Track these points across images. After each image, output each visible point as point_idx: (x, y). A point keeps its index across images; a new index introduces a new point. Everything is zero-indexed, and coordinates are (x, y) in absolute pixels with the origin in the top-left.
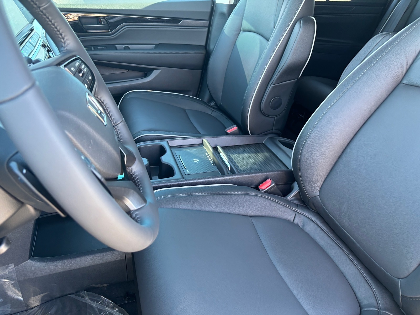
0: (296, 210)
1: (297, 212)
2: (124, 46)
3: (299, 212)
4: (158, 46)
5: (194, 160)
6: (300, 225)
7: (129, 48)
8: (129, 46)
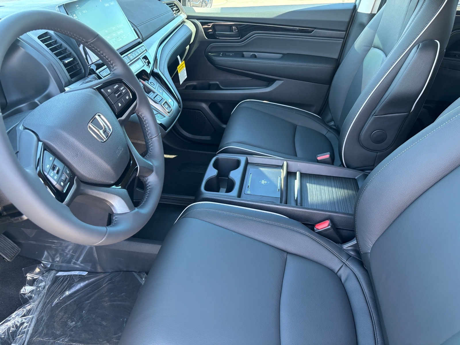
0: (345, 261)
1: (345, 264)
2: (251, 54)
3: (347, 265)
4: (286, 56)
5: (262, 181)
6: (343, 279)
7: (255, 57)
8: (256, 54)
